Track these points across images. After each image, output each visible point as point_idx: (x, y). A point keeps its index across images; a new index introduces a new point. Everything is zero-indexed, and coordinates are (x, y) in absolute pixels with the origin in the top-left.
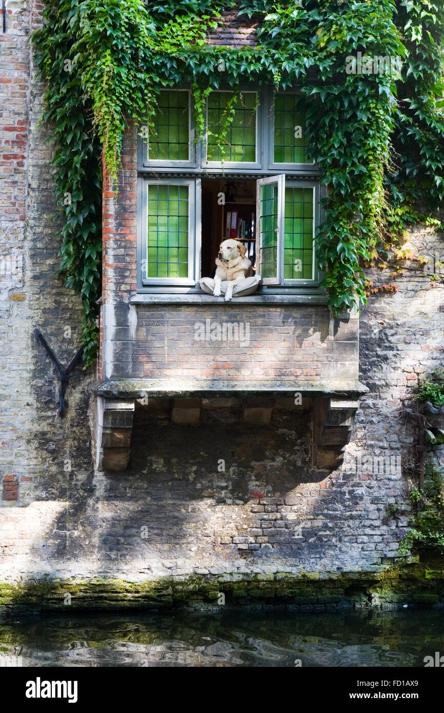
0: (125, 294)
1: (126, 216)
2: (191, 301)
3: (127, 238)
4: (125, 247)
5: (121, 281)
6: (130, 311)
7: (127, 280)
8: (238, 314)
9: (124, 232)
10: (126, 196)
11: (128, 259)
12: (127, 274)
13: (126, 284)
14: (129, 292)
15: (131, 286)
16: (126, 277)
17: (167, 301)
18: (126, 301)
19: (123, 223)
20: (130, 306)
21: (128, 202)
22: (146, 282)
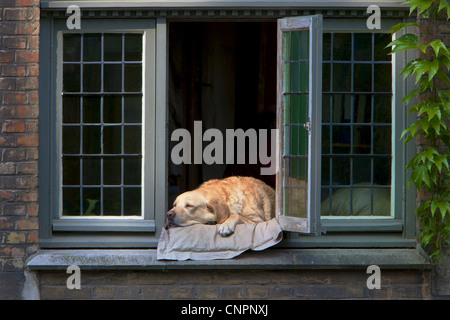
0: (16, 251)
1: (18, 97)
2: (145, 264)
3: (19, 141)
4: (16, 159)
5: (8, 225)
6: (26, 285)
7: (20, 224)
8: (239, 289)
9: (13, 130)
10: (18, 58)
11: (21, 182)
12: (20, 211)
13: (18, 231)
14: (23, 246)
15: (26, 235)
16: (18, 217)
17: (97, 264)
18: (19, 265)
19: (13, 112)
20: (26, 274)
21: (21, 71)
22: (57, 225)
